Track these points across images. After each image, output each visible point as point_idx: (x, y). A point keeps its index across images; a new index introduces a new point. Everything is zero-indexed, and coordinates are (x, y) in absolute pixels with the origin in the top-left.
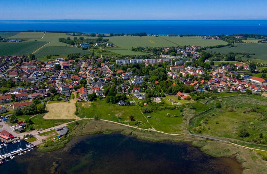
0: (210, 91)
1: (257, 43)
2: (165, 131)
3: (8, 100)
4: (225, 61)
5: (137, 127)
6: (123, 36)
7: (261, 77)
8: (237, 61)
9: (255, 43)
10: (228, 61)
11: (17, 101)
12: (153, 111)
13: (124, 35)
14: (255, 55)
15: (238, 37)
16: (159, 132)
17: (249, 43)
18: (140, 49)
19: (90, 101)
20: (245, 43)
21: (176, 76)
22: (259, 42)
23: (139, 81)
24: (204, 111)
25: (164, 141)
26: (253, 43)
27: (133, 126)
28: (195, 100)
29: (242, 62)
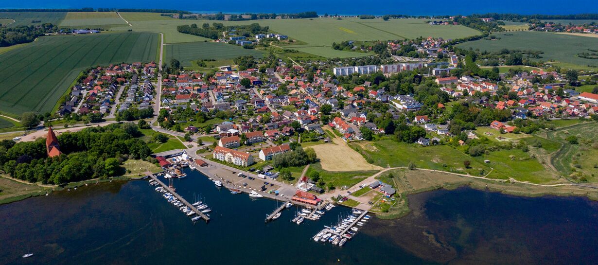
0: (535, 117)
1: (527, 31)
2: (533, 181)
3: (236, 144)
4: (506, 65)
5: (486, 177)
6: (275, 18)
7: (593, 93)
8: (525, 65)
9: (524, 30)
10: (511, 65)
11: (249, 144)
12: (484, 153)
13: (276, 16)
14: (543, 53)
15: (486, 21)
16: (525, 182)
17: (515, 31)
18: (348, 46)
19: (367, 140)
20: (508, 31)
21: (459, 94)
22: (530, 29)
23: (414, 104)
24: (559, 150)
25: (546, 195)
26: (521, 30)
27: (477, 176)
28: (527, 133)
29: (536, 66)
